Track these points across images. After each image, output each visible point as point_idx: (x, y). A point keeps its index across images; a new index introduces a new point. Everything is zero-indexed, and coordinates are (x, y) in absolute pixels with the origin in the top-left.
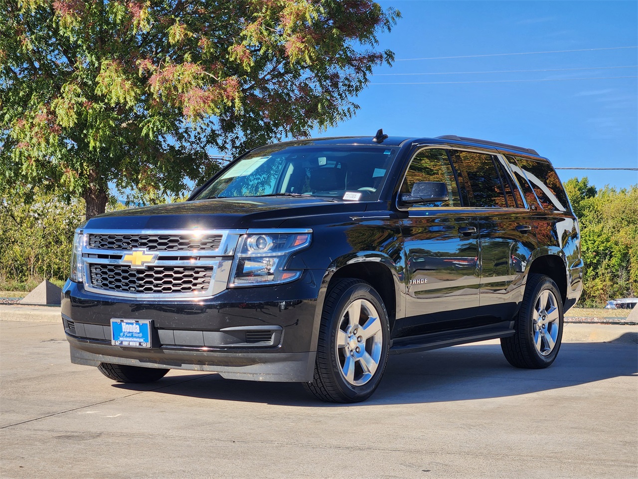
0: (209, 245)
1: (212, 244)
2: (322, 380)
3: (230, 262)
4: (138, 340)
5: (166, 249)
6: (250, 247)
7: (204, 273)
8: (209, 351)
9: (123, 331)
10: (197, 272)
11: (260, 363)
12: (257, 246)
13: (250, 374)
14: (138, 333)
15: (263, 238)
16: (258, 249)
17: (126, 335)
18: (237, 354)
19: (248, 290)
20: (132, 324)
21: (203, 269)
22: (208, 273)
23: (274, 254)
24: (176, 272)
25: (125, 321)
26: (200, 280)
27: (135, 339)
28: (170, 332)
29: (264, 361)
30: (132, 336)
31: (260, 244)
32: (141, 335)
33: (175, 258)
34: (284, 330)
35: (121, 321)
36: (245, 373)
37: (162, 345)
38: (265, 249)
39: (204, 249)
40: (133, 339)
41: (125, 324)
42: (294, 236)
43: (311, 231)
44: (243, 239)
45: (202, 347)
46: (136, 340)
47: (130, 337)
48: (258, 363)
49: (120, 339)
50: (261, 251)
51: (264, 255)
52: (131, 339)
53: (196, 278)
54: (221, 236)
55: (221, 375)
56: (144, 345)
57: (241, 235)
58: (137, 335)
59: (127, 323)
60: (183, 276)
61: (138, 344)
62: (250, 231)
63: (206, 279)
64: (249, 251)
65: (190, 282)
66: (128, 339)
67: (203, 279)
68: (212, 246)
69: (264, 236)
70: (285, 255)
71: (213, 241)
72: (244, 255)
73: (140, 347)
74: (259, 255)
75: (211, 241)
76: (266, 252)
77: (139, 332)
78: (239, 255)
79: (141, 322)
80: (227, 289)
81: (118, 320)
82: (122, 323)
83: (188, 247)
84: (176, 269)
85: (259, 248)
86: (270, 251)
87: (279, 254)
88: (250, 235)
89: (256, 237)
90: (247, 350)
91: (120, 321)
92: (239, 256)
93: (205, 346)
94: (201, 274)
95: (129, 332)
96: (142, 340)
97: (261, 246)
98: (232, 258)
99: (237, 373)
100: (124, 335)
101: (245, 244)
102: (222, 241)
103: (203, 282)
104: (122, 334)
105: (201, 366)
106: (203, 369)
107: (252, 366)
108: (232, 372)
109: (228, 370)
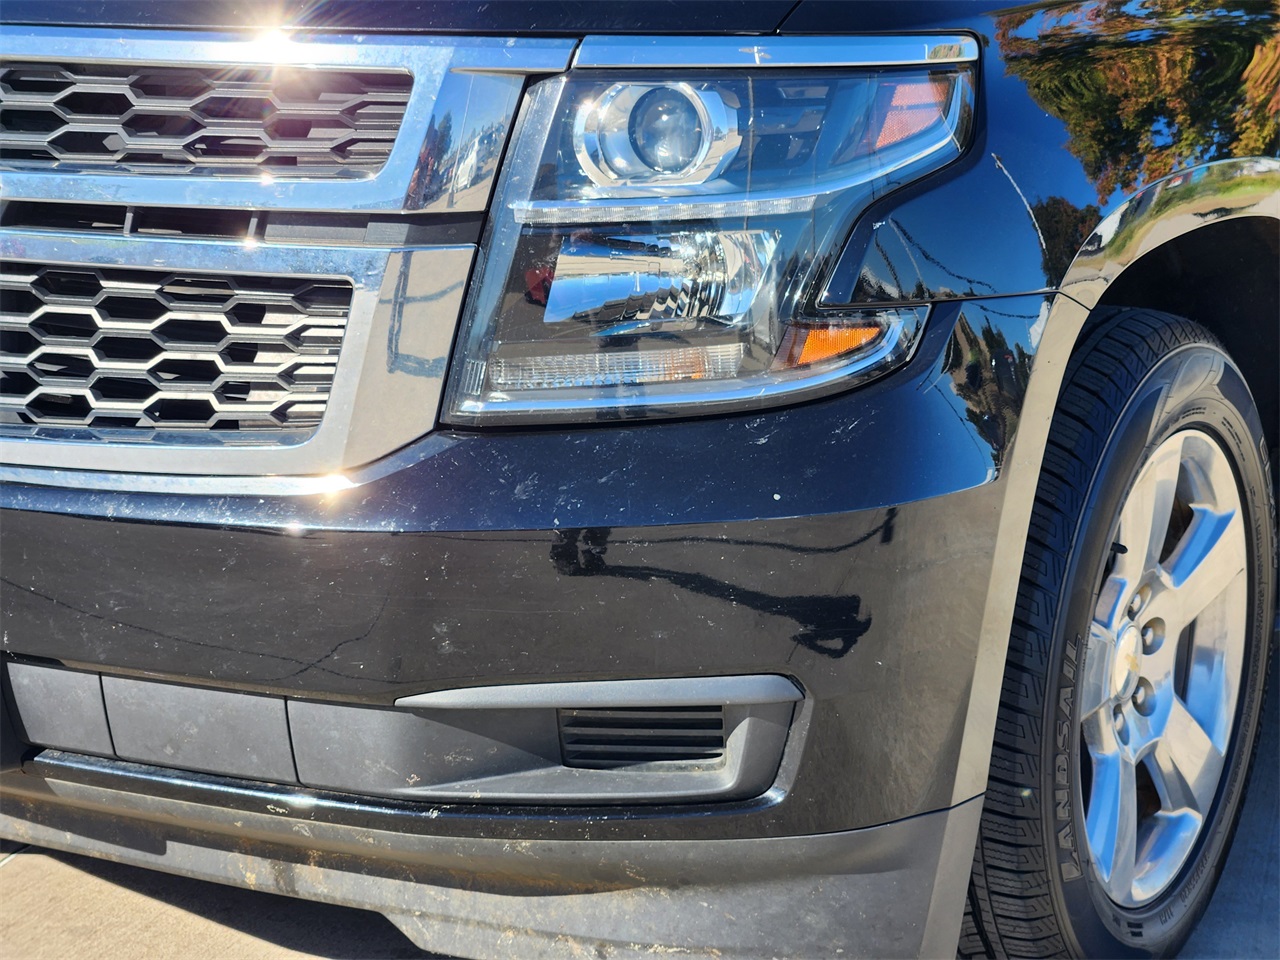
0: (322, 140)
1: (342, 135)
2: (990, 928)
3: (464, 254)
5: (43, 155)
6: (594, 157)
7: (295, 321)
8: (320, 814)
10: (251, 314)
11: (650, 884)
12: (641, 152)
13: (584, 940)
15: (680, 97)
16: (642, 168)
18: (507, 844)
19: (581, 440)
21: (286, 298)
22: (317, 321)
23: (749, 207)
24: (116, 308)
26: (268, 364)
28: (79, 686)
29: (677, 879)
31: (653, 137)
33: (107, 217)
34: (809, 704)
36: (551, 936)
37: (39, 749)
38: (691, 170)
39: (288, 161)
42: (870, 86)
43: (966, 49)
44: (545, 103)
45: (283, 787)
48: (633, 884)
50: (664, 184)
51: (684, 212)
53: (242, 353)
54: (404, 82)
55: (404, 929)
57: (532, 80)
60: (158, 331)
62: (591, 53)
63: (311, 361)
64: (586, 181)
65: (203, 372)
67: (287, 360)
68: (341, 149)
69: (684, 88)
70: (816, 213)
71: (352, 111)
72: (554, 213)
74: (651, 214)
75: (334, 111)
76: (693, 196)
78: (523, 209)
80: (440, 427)
83: (189, 147)
84: (111, 286)
85: (651, 165)
86: (724, 184)
87: (781, 205)
88: (587, 81)
89: (629, 93)
90: (574, 820)
92: (520, 218)
93: (300, 786)
94: (278, 324)
97: (663, 152)
98: (476, 227)
99: (500, 928)
101: (561, 135)
102: (408, 113)
103: (289, 376)
105: (282, 865)
106: (291, 881)
107: (594, 897)
108: (467, 922)
109: (445, 904)
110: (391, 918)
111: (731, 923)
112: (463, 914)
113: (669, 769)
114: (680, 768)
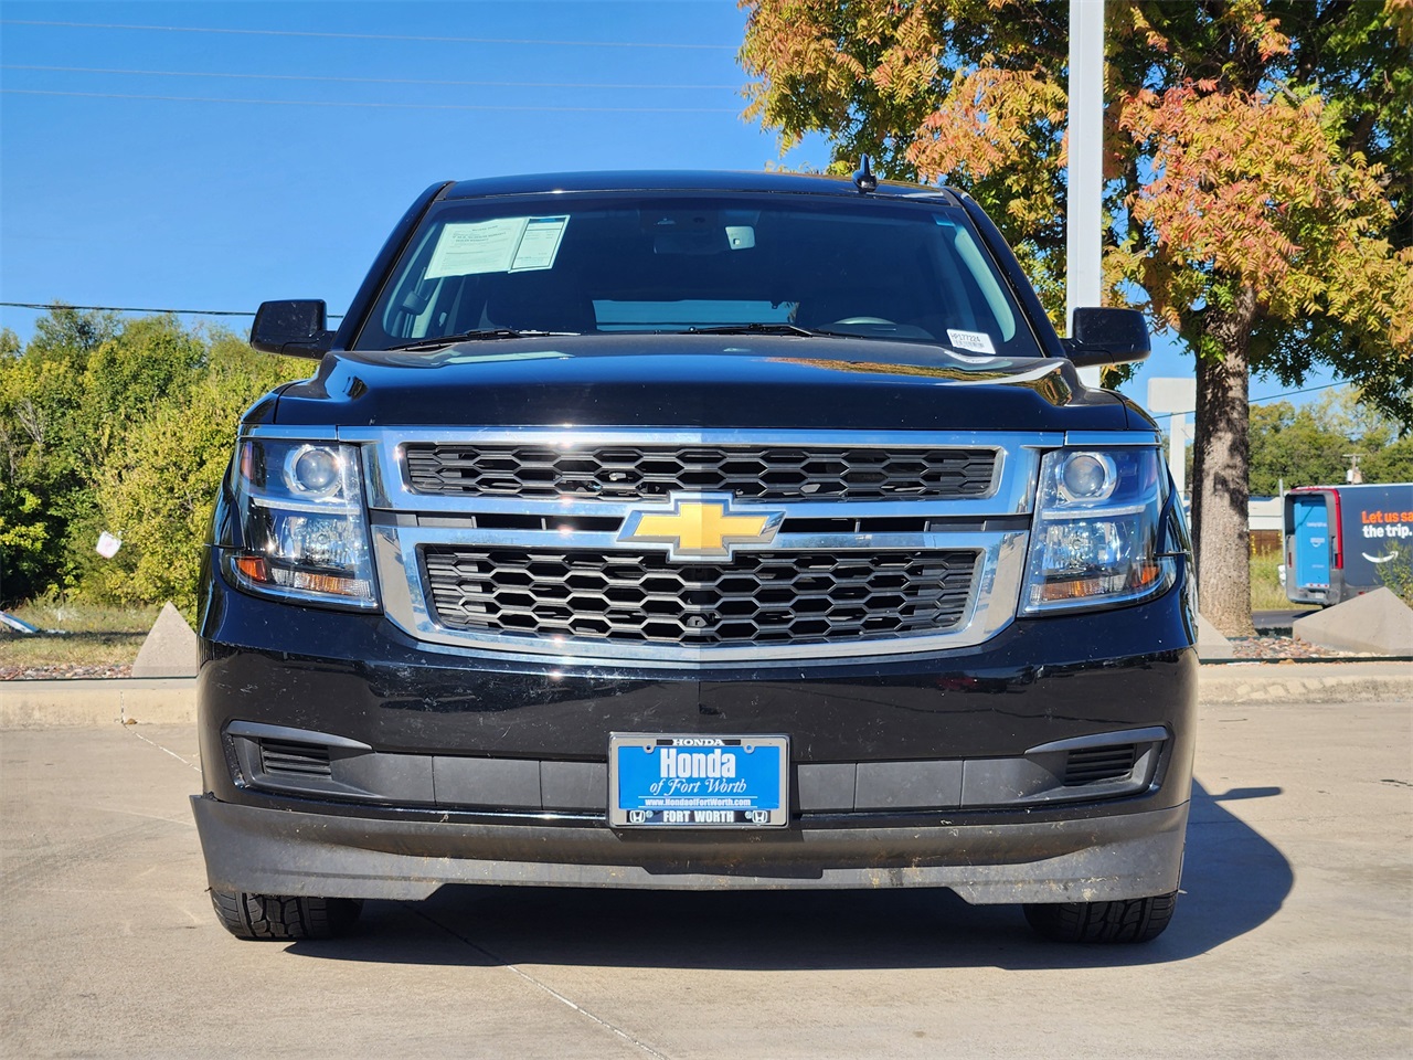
1: (963, 480)
4: (729, 802)
9: (664, 774)
11: (1095, 845)
13: (1058, 882)
14: (729, 780)
17: (677, 790)
20: (708, 751)
25: (680, 740)
26: (928, 596)
27: (714, 802)
30: (703, 792)
32: (741, 785)
35: (660, 742)
36: (1041, 882)
39: (935, 493)
40: (703, 803)
41: (673, 752)
46: (721, 803)
47: (692, 794)
48: (1087, 846)
49: (648, 802)
52: (695, 802)
55: (962, 894)
56: (759, 820)
57: (1044, 451)
58: (724, 787)
59: (681, 750)
61: (731, 817)
66: (683, 802)
67: (939, 592)
68: (962, 486)
71: (964, 467)
73: (742, 826)
77: (732, 774)
79: (750, 742)
81: (646, 741)
82: (664, 751)
91: (653, 743)
95: (690, 780)
96: (744, 803)
98: (1028, 521)
99: (1017, 882)
100: (666, 789)
103: (940, 600)
104: (654, 787)
105: (895, 870)
106: (900, 879)
107: (1065, 857)
108: (998, 882)
109: (987, 875)
110: (955, 889)
111: (1125, 862)
112: (996, 879)
113: (1106, 782)
114: (1111, 782)
